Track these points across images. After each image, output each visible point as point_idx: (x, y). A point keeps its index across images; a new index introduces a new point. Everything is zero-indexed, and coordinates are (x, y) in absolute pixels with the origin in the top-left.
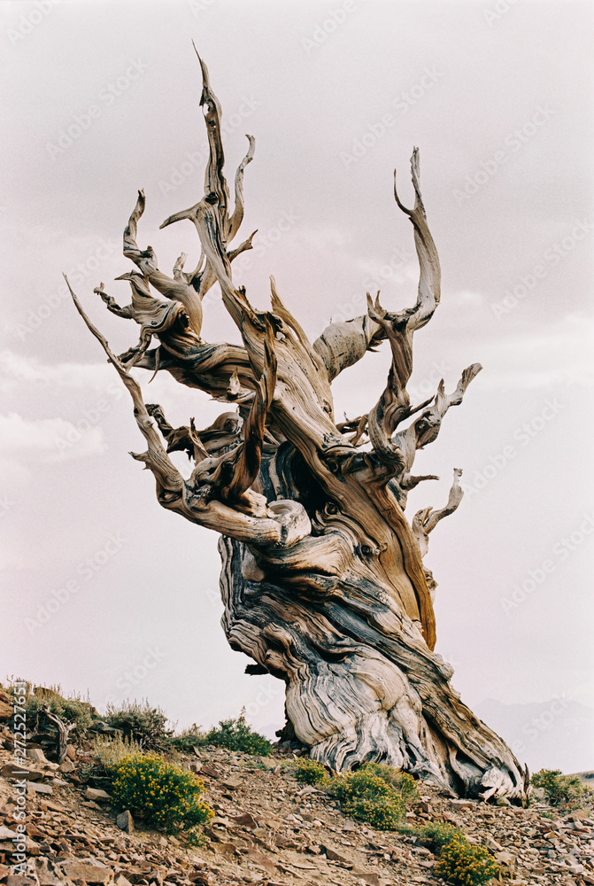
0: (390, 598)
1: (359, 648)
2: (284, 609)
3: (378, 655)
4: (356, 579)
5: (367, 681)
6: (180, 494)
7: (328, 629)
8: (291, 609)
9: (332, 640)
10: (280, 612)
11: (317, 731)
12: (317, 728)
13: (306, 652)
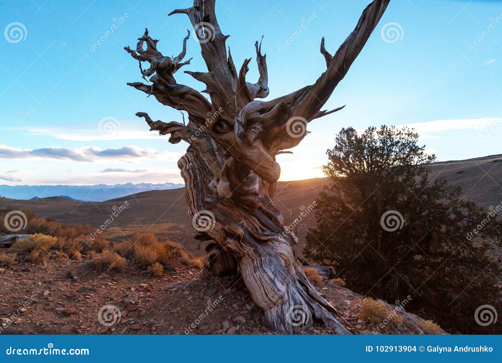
1: (276, 237)
2: (232, 212)
4: (263, 196)
5: (283, 256)
7: (257, 224)
8: (237, 213)
9: (260, 231)
11: (271, 301)
12: (271, 298)
13: (250, 240)
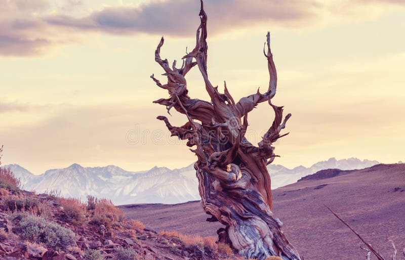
0: (261, 198)
1: (254, 216)
3: (260, 219)
4: (251, 191)
5: (257, 228)
6: (206, 164)
7: (242, 208)
8: (229, 201)
9: (244, 212)
10: (225, 201)
12: (242, 244)
13: (236, 217)
